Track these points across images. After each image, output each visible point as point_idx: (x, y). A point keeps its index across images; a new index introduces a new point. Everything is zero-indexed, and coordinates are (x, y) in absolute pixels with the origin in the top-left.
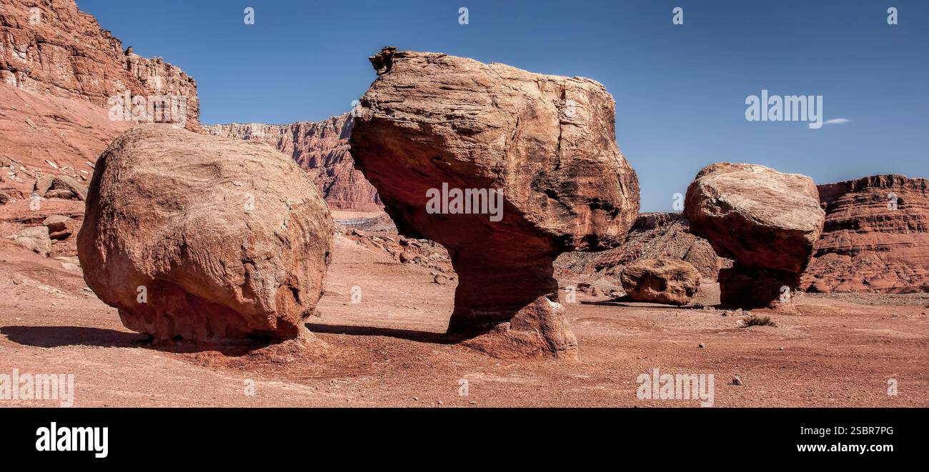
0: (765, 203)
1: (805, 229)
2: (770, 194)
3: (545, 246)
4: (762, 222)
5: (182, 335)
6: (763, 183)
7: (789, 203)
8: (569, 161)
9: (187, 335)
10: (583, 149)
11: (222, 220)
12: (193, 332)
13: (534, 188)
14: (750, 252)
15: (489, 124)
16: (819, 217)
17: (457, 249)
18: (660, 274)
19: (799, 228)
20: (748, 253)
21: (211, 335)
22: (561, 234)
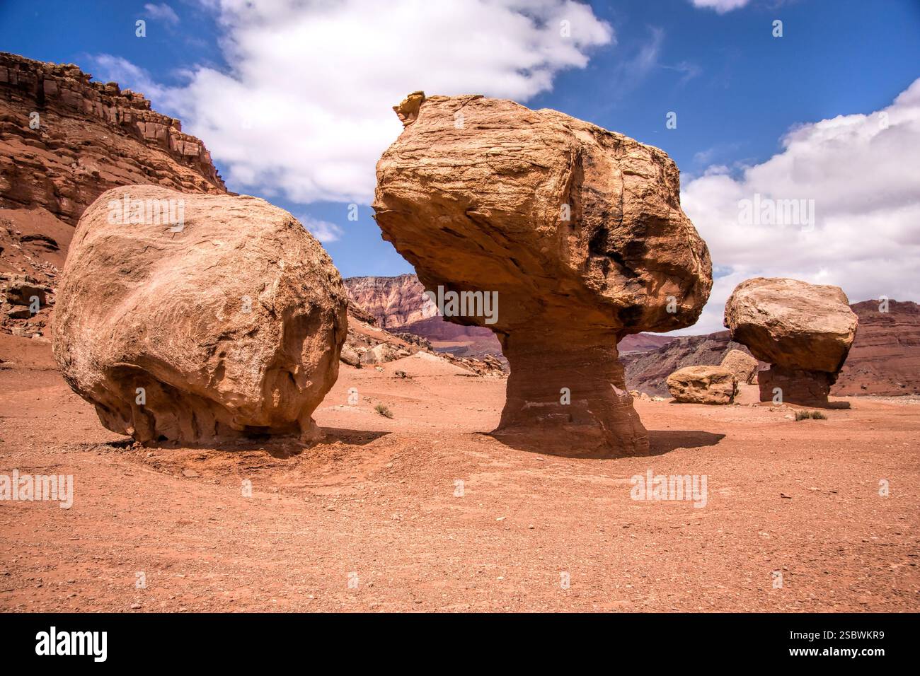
0: (800, 310)
1: (841, 331)
2: (805, 302)
3: (610, 322)
4: (799, 326)
5: (166, 436)
6: (796, 294)
7: (823, 309)
8: (636, 216)
9: (171, 434)
10: (651, 203)
11: (190, 285)
12: (179, 432)
13: (594, 249)
14: (788, 355)
15: (534, 162)
16: (853, 321)
17: (507, 332)
18: (702, 379)
19: (835, 331)
20: (785, 356)
21: (197, 435)
22: (628, 305)
